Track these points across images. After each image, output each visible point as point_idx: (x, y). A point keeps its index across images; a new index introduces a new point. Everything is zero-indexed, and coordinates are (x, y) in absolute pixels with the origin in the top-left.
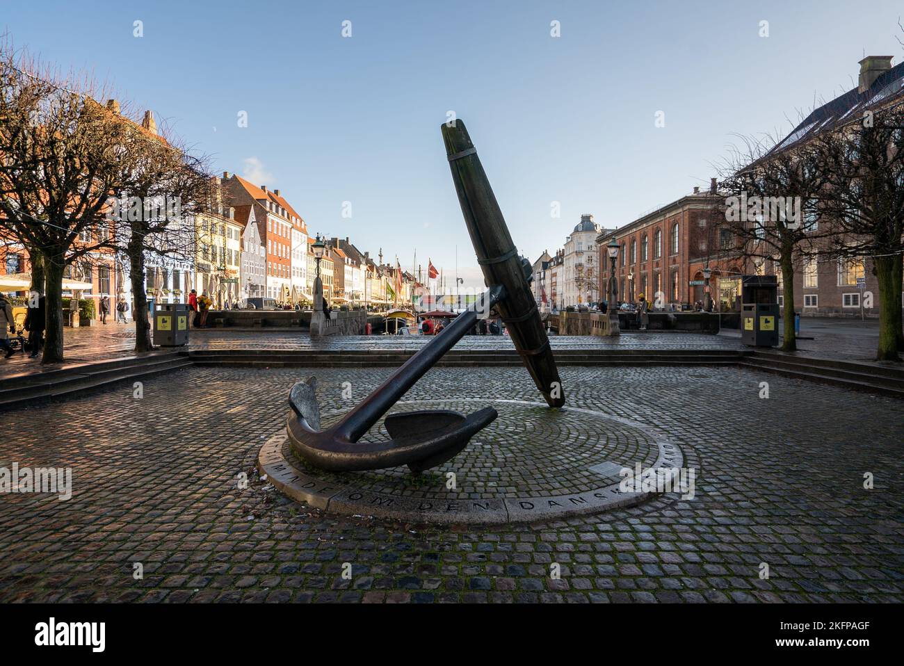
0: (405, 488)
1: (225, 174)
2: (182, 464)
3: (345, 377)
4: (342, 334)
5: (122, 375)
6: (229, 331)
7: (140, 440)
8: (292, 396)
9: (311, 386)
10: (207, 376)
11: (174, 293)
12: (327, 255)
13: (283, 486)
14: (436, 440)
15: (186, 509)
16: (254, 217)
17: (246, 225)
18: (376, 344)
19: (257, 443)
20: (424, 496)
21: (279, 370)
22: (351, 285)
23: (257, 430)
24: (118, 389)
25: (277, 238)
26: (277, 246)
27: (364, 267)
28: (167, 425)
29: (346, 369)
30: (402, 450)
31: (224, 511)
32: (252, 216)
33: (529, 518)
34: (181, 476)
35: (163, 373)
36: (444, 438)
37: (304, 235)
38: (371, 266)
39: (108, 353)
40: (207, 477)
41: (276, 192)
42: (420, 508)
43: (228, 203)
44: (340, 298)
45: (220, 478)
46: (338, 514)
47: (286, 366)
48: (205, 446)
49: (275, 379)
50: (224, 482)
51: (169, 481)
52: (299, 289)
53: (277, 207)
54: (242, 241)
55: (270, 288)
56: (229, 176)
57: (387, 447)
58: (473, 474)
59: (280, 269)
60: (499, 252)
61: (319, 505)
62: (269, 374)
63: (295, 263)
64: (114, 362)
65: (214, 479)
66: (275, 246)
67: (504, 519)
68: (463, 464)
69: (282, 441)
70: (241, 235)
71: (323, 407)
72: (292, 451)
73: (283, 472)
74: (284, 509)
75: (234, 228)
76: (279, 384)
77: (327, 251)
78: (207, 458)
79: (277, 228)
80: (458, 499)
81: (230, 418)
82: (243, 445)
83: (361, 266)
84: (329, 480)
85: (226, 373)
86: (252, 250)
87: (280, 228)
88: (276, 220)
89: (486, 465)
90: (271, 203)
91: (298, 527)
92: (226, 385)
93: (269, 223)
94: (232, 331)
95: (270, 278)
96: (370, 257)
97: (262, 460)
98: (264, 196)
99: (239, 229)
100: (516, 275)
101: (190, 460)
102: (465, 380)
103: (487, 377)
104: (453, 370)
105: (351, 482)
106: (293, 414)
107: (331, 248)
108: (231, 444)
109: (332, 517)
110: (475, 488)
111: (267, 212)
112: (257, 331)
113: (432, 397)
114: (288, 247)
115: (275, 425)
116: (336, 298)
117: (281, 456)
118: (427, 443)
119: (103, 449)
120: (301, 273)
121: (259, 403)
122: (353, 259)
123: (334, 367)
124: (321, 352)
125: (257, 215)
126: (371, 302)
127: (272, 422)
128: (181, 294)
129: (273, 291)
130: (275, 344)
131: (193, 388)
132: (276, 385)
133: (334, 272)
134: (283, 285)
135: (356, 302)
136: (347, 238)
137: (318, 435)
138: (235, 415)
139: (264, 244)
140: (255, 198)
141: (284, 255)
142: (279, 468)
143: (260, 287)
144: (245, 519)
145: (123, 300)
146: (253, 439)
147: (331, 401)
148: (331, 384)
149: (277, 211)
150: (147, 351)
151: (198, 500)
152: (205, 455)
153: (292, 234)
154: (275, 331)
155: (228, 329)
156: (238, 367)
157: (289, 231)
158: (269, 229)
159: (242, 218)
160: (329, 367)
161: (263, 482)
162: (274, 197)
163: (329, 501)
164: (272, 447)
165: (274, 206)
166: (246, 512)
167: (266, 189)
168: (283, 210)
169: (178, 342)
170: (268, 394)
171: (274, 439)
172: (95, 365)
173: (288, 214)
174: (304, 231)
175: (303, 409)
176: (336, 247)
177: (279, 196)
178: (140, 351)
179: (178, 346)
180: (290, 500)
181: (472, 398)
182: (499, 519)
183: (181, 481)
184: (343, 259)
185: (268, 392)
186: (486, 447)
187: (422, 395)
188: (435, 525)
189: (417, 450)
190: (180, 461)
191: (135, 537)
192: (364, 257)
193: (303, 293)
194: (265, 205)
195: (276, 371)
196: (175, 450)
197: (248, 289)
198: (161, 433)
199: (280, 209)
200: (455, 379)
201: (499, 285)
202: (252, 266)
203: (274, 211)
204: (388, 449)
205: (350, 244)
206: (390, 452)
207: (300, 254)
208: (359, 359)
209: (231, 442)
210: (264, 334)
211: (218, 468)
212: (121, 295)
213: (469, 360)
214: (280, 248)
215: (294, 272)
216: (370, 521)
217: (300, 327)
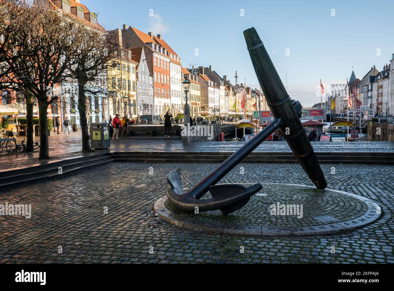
0: (219, 220)
1: (124, 26)
2: (120, 208)
3: (202, 169)
4: (203, 140)
5: (79, 166)
6: (132, 139)
7: (98, 199)
8: (169, 177)
9: (178, 173)
10: (122, 168)
11: (95, 112)
12: (195, 80)
13: (165, 217)
14: (232, 198)
15: (125, 224)
16: (144, 56)
17: (139, 63)
18: (224, 147)
19: (153, 201)
20: (226, 223)
21: (163, 164)
22: (213, 101)
23: (152, 195)
24: (78, 174)
25: (160, 70)
26: (161, 76)
27: (222, 88)
28: (109, 192)
29: (203, 164)
30: (216, 202)
31: (141, 225)
32: (143, 56)
33: (271, 234)
34: (121, 213)
35: (99, 165)
36: (236, 197)
37: (179, 66)
38: (228, 86)
39: (69, 153)
40: (131, 214)
41: (159, 36)
42: (223, 227)
43: (127, 46)
44: (205, 112)
45: (137, 214)
46: (188, 229)
47: (167, 162)
48: (128, 202)
49: (161, 170)
50: (139, 216)
51: (116, 215)
52: (176, 106)
53: (160, 47)
54: (137, 74)
55: (156, 106)
56: (127, 28)
57: (210, 200)
58: (252, 216)
59: (163, 92)
60: (278, 99)
61: (180, 225)
62: (158, 167)
63: (173, 87)
64: (74, 159)
65: (135, 215)
66: (159, 76)
67: (259, 234)
68: (249, 212)
69: (165, 200)
70: (136, 69)
71: (187, 185)
72: (169, 204)
73: (165, 212)
74: (165, 226)
75: (133, 65)
76: (163, 172)
77: (195, 77)
78: (130, 206)
79: (160, 63)
80: (241, 225)
81: (139, 190)
82: (146, 202)
83: (221, 87)
84: (186, 216)
85: (134, 165)
86: (144, 79)
87: (162, 62)
88: (159, 57)
89: (261, 213)
90: (155, 45)
91: (171, 232)
92: (134, 173)
93: (155, 60)
94: (134, 139)
95: (156, 99)
96: (227, 79)
97: (155, 208)
98: (150, 40)
99: (134, 66)
100: (289, 112)
101: (123, 207)
102: (276, 172)
103: (292, 170)
104: (270, 165)
105: (195, 217)
106: (169, 186)
107: (198, 74)
108: (140, 201)
109: (185, 229)
110: (251, 221)
111: (153, 52)
112: (150, 139)
113: (250, 181)
114: (168, 76)
115: (161, 194)
116: (203, 112)
117: (164, 206)
118: (228, 199)
119: (83, 202)
120: (177, 94)
121: (152, 182)
122: (214, 82)
123: (196, 163)
124: (188, 153)
125: (146, 55)
126: (228, 114)
127: (160, 192)
128: (100, 112)
129: (158, 108)
130: (161, 148)
131: (116, 174)
132: (162, 173)
133: (201, 92)
134: (165, 103)
135: (217, 114)
136: (210, 66)
137: (180, 196)
138: (142, 188)
139: (152, 75)
140: (144, 42)
141: (165, 82)
142: (163, 211)
143: (150, 106)
144: (150, 228)
145: (67, 118)
146: (151, 199)
147: (191, 182)
148: (193, 173)
149: (160, 51)
150: (89, 152)
151: (129, 221)
152: (129, 205)
153: (171, 66)
154: (161, 139)
155: (132, 137)
156: (140, 162)
157: (168, 64)
158: (155, 64)
159: (136, 58)
160: (193, 163)
161: (156, 217)
162: (157, 40)
163: (184, 223)
164: (160, 203)
165: (157, 47)
166: (149, 226)
167: (152, 35)
168: (164, 49)
169: (104, 147)
170: (157, 178)
171: (161, 199)
172: (65, 161)
173: (167, 52)
174: (179, 64)
175: (175, 184)
176: (202, 74)
177: (161, 39)
178: (85, 153)
179: (104, 149)
180: (168, 223)
181: (274, 183)
182: (257, 233)
183: (121, 214)
184: (207, 83)
185: (157, 177)
186: (264, 205)
187: (245, 180)
188: (229, 234)
189: (223, 202)
190: (118, 207)
191: (108, 231)
192: (222, 80)
193: (179, 109)
194: (151, 47)
195: (162, 165)
196: (115, 203)
197: (142, 107)
198: (107, 196)
199: (162, 49)
200: (270, 171)
201: (279, 118)
202: (144, 91)
203: (158, 51)
204: (210, 202)
205: (212, 70)
206: (212, 203)
207: (176, 81)
208: (211, 158)
209: (140, 200)
210: (153, 140)
211: (136, 211)
212: (66, 115)
213: (283, 159)
214: (162, 77)
215: (172, 93)
216: (201, 231)
217: (176, 136)
